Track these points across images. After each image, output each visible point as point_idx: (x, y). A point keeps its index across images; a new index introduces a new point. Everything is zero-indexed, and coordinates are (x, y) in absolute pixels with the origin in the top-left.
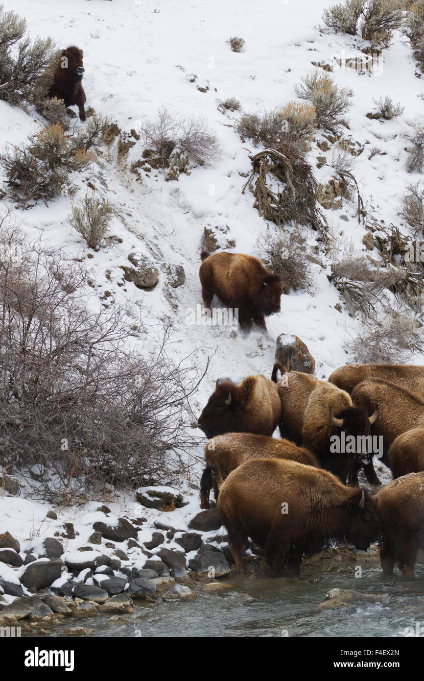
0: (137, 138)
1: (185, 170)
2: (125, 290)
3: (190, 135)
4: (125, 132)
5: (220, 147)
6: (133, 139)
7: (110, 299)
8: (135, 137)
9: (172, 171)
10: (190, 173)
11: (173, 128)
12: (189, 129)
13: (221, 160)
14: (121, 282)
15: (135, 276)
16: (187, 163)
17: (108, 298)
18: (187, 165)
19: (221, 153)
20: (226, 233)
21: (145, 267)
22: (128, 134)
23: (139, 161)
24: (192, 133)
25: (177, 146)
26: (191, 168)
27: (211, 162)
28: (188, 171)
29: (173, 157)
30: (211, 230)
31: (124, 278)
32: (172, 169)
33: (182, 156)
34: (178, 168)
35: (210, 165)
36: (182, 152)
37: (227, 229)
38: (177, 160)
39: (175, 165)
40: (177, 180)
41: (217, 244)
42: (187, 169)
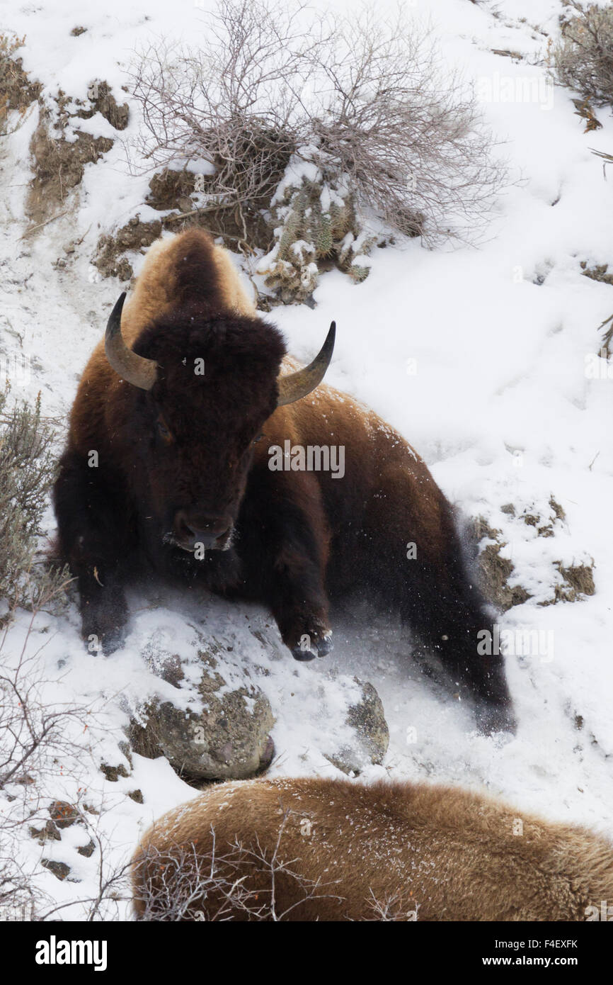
0: (119, 118)
1: (341, 258)
2: (137, 796)
3: (360, 104)
4: (61, 93)
5: (495, 154)
6: (99, 126)
7: (74, 835)
8: (108, 116)
9: (288, 265)
10: (367, 270)
11: (282, 73)
12: (355, 73)
13: (497, 207)
14: (116, 759)
15: (174, 733)
16: (351, 227)
17: (66, 832)
18: (350, 237)
19: (497, 175)
20: (551, 534)
21: (216, 689)
22: (78, 103)
23: (135, 224)
24: (369, 89)
25: (305, 151)
26: (367, 249)
27: (456, 219)
28: (359, 261)
29: (286, 203)
30: (484, 523)
31: (127, 740)
32: (287, 255)
33: (327, 197)
34: (311, 248)
35: (449, 232)
36: (328, 178)
37: (554, 514)
38: (308, 212)
39: (299, 236)
40: (311, 303)
41: (512, 582)
42: (351, 251)
